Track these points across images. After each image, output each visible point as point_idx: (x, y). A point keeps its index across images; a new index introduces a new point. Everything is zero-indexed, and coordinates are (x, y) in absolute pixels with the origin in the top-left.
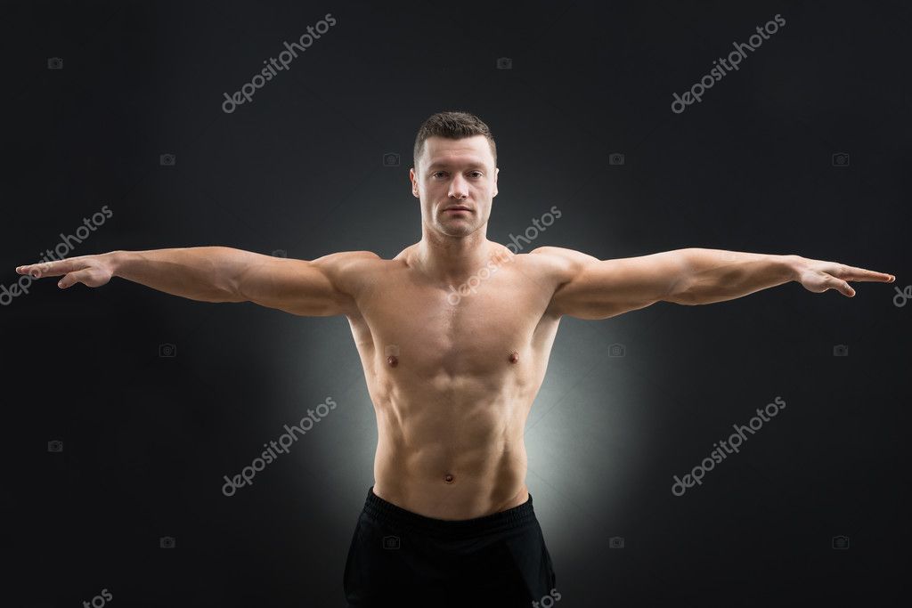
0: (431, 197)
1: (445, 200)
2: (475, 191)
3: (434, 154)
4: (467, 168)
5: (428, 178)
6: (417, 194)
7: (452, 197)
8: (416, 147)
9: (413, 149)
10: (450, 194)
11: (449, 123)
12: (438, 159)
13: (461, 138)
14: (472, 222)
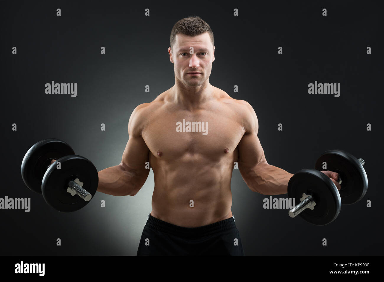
0: (180, 66)
1: (187, 68)
2: (203, 63)
3: (181, 44)
4: (198, 52)
5: (178, 56)
6: (172, 61)
7: (191, 67)
8: (172, 37)
9: (170, 38)
10: (190, 66)
11: (189, 27)
12: (184, 47)
13: (195, 36)
14: (201, 79)
